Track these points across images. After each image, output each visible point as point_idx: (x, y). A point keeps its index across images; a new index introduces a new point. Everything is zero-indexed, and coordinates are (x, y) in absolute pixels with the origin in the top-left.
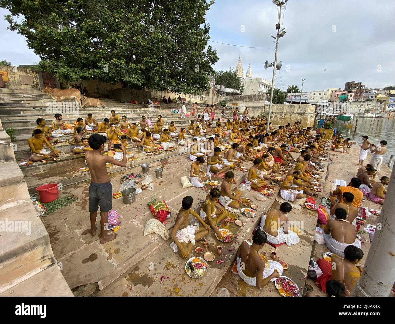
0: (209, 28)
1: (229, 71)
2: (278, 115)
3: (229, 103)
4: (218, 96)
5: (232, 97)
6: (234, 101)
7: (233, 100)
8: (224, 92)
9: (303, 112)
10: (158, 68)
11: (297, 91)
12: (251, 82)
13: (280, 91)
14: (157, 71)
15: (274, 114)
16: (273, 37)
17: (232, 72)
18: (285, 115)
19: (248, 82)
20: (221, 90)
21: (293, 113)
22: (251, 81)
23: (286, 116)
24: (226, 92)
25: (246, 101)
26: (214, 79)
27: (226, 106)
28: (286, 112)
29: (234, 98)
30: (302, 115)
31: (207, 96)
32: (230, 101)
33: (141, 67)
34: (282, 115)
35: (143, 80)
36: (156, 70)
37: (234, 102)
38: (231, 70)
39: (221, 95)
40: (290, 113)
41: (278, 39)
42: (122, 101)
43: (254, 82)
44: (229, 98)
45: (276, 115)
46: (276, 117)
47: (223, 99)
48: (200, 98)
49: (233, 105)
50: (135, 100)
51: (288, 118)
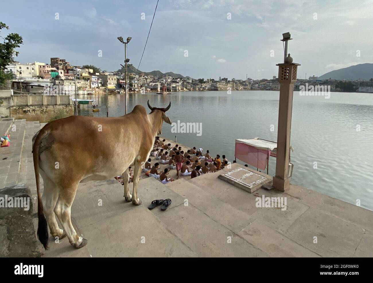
2: (37, 109)
9: (67, 103)
15: (31, 107)
18: (46, 107)
21: (56, 105)
23: (48, 109)
28: (46, 104)
34: (43, 108)
40: (53, 105)
45: (34, 108)
46: (34, 110)
51: (50, 111)
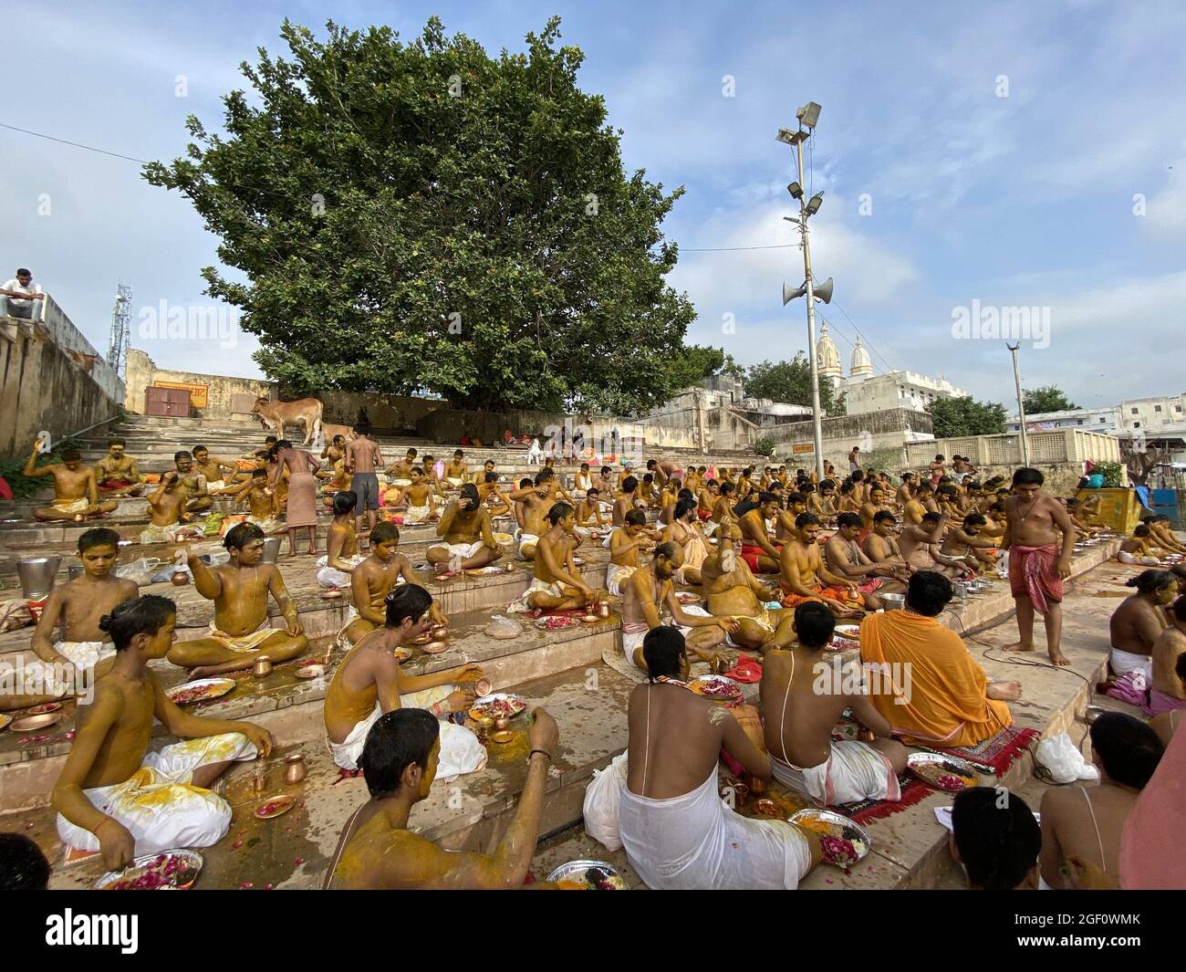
0: (675, 249)
1: (789, 362)
3: (782, 445)
4: (746, 427)
5: (791, 426)
6: (798, 439)
7: (795, 436)
8: (767, 417)
9: (1057, 457)
10: (510, 346)
11: (1062, 406)
12: (869, 386)
13: (975, 401)
14: (509, 356)
16: (790, 219)
17: (800, 363)
18: (988, 471)
19: (861, 386)
20: (760, 411)
22: (869, 382)
24: (775, 416)
25: (838, 435)
26: (740, 385)
27: (774, 453)
28: (988, 462)
29: (797, 430)
30: (1054, 467)
31: (715, 431)
32: (786, 438)
33: (465, 349)
35: (473, 380)
36: (505, 352)
37: (799, 441)
38: (795, 359)
39: (759, 424)
41: (804, 220)
42: (439, 441)
43: (881, 385)
44: (781, 430)
47: (763, 434)
48: (690, 435)
49: (796, 449)
50: (475, 437)
